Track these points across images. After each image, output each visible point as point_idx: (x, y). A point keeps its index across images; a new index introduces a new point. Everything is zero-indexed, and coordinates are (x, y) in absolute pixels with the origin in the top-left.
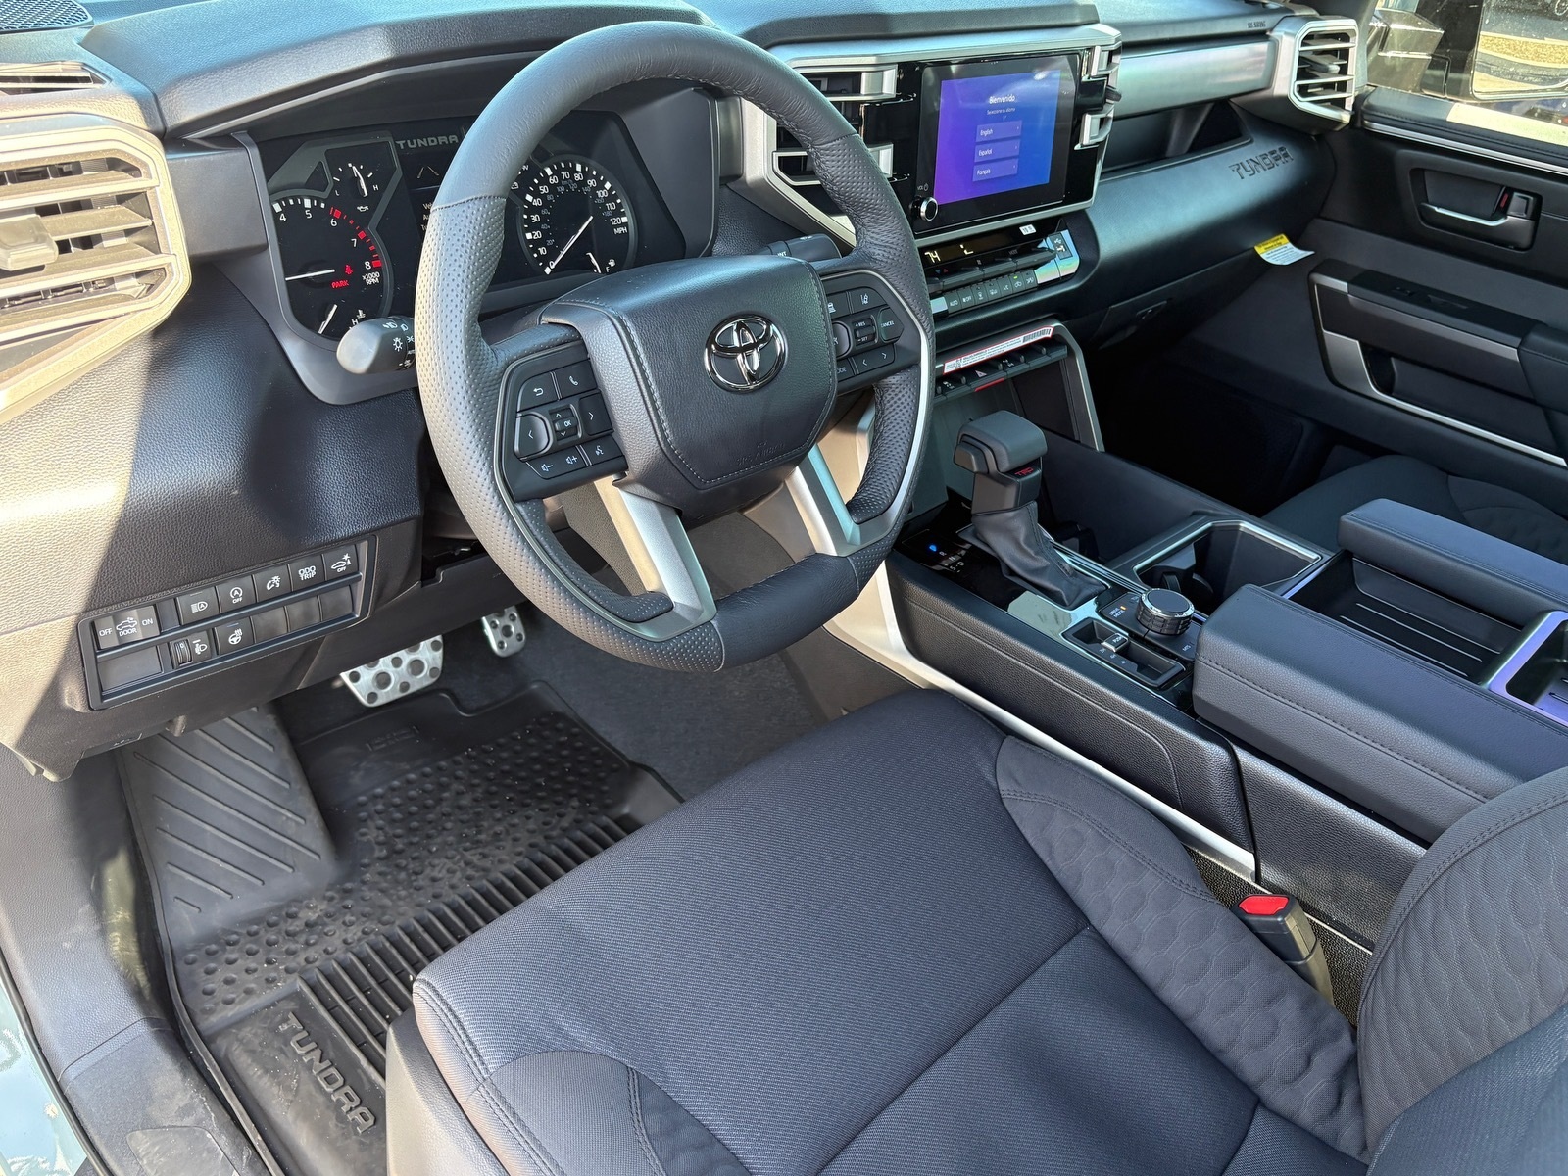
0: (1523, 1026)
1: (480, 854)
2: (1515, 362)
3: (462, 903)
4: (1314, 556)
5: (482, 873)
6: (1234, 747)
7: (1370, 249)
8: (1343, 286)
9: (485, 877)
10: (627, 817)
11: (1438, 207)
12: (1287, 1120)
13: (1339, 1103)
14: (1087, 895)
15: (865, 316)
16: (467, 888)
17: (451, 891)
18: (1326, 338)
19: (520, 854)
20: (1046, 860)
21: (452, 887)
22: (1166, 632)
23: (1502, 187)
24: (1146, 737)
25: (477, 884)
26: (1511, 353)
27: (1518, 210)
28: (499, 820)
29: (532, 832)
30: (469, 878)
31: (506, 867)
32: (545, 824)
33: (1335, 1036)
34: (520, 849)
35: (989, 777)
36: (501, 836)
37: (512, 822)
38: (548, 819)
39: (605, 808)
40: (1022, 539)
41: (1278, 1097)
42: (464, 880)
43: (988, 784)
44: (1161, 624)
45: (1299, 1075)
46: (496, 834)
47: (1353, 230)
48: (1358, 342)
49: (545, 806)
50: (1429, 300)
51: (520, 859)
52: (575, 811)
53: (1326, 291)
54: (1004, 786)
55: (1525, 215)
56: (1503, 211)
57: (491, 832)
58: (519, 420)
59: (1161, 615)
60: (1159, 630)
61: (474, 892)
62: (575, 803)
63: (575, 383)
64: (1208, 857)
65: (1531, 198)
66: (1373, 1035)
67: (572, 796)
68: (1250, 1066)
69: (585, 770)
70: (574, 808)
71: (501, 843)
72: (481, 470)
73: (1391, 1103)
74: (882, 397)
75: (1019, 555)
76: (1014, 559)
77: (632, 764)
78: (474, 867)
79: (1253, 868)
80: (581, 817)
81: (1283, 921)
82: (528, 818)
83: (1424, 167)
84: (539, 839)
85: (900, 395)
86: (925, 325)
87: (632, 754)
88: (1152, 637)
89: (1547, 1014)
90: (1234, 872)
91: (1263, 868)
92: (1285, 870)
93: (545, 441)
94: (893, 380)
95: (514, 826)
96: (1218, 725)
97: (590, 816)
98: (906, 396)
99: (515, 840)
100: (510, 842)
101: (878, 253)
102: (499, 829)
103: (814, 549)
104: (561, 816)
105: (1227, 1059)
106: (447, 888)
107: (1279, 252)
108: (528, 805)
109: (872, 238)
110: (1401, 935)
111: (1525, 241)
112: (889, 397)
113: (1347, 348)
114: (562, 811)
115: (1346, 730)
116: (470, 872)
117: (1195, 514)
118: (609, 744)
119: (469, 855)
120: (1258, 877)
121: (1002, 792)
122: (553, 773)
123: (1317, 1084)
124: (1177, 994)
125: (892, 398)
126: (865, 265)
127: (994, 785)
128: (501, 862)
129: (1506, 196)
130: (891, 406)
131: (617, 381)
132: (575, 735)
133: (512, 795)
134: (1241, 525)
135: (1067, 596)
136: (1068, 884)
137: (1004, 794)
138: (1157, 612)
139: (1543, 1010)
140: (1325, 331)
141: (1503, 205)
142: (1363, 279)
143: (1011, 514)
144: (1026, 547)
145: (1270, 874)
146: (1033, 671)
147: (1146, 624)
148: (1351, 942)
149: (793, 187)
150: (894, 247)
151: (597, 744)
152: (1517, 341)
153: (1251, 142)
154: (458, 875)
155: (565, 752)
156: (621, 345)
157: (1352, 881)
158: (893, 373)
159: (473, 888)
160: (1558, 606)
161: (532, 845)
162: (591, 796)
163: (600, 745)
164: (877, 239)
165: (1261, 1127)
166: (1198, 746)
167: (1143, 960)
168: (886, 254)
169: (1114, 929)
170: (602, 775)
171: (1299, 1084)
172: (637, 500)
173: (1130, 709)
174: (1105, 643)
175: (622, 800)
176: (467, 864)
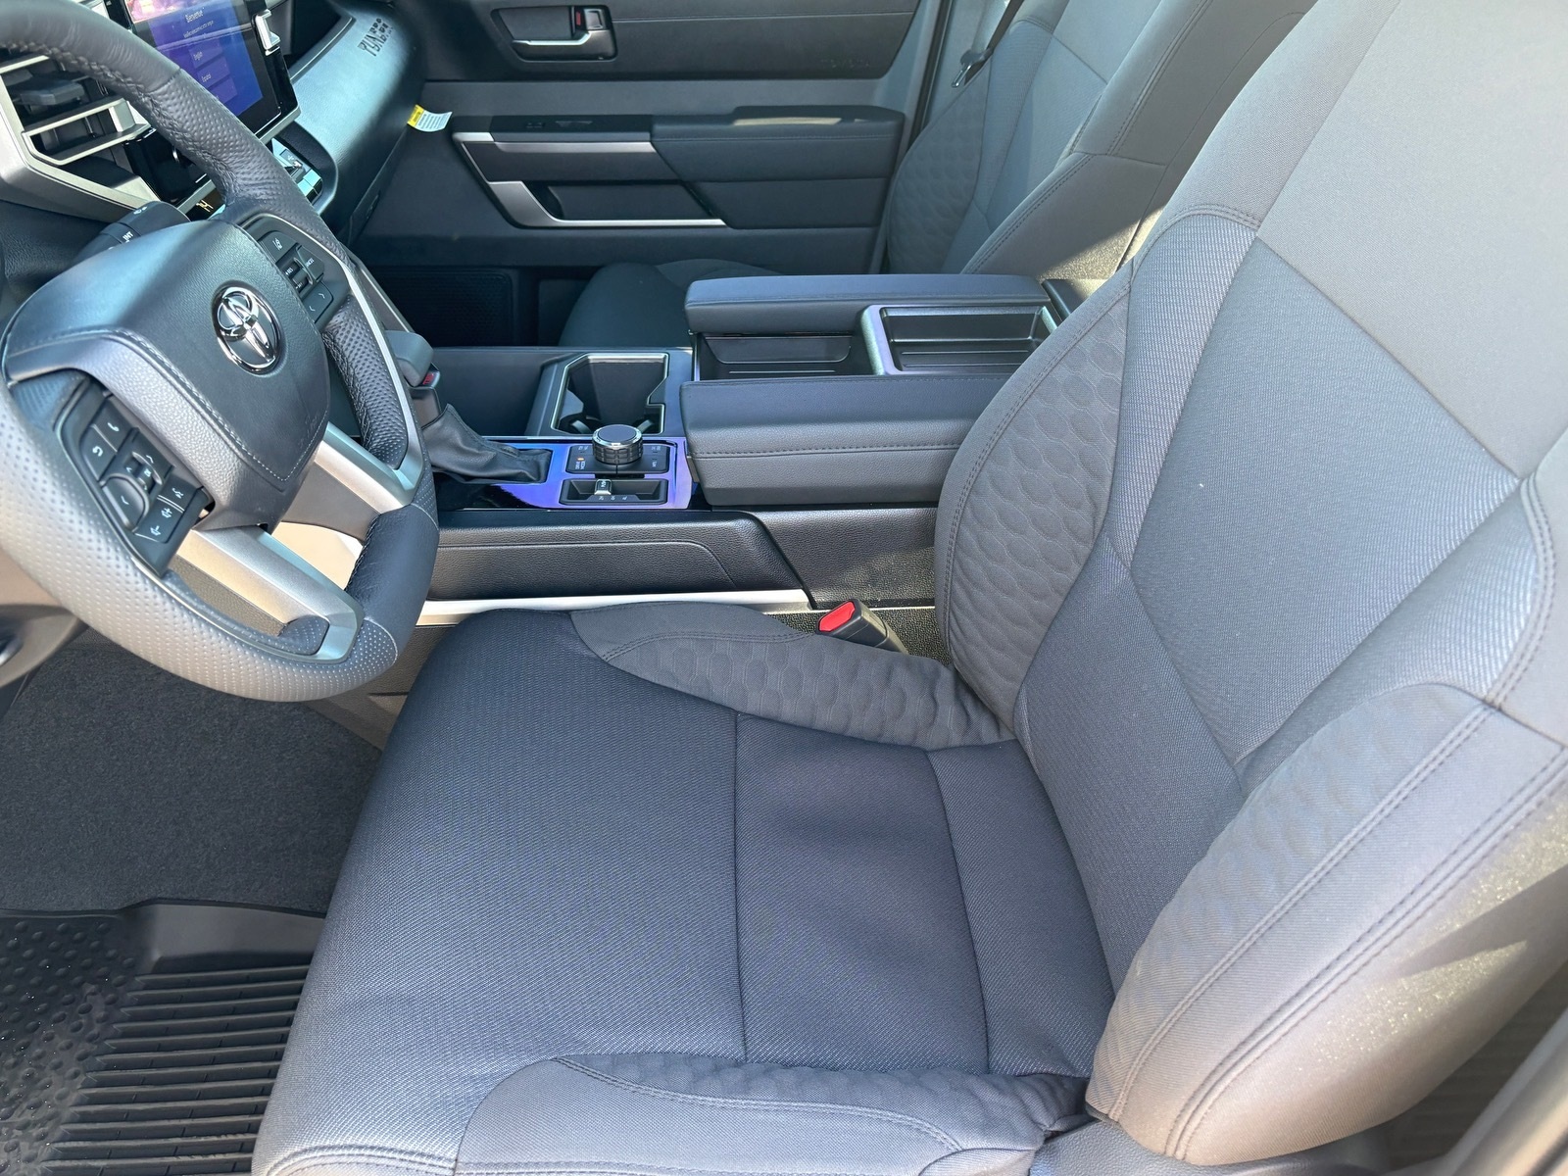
0: (1076, 569)
1: (29, 1108)
2: (653, 153)
3: (58, 1164)
4: (662, 356)
5: (50, 1124)
6: (753, 514)
7: (489, 97)
8: (486, 137)
9: (59, 1123)
10: (162, 961)
11: (529, 40)
12: (947, 749)
13: (967, 715)
14: (721, 693)
15: (288, 262)
16: (47, 1148)
17: (32, 1165)
18: (493, 188)
19: (76, 1075)
20: (675, 686)
21: (29, 1160)
22: (631, 459)
23: (570, 8)
24: (684, 546)
25: (57, 1134)
26: (646, 147)
27: (593, 24)
28: (15, 1064)
29: (69, 1047)
30: (42, 1138)
31: (74, 1097)
32: (75, 1030)
33: (937, 673)
34: (72, 1070)
35: (586, 653)
36: (37, 1075)
37: (34, 1055)
38: (75, 1023)
39: (132, 970)
40: (459, 442)
41: (932, 739)
42: (36, 1144)
43: (589, 658)
44: (626, 455)
45: (935, 715)
46: (29, 1078)
47: (464, 84)
48: (521, 183)
49: (57, 1015)
50: (559, 126)
51: (82, 1078)
52: (99, 996)
53: (471, 145)
54: (602, 652)
55: (601, 27)
56: (582, 28)
57: (20, 1080)
58: (106, 490)
59: (622, 446)
60: (625, 461)
61: (61, 1145)
62: (91, 988)
63: (116, 429)
64: (770, 613)
65: (600, 10)
66: (972, 648)
67: (79, 985)
68: (902, 732)
69: (70, 953)
70: (94, 994)
71: (42, 1082)
72: (117, 559)
73: (1010, 684)
74: (334, 341)
75: (463, 459)
76: (462, 465)
77: (123, 911)
78: (35, 1125)
79: (806, 599)
80: (110, 996)
81: (862, 618)
82: (50, 1038)
83: (497, 7)
84: (84, 1047)
85: (352, 331)
86: (337, 251)
87: (115, 902)
88: (622, 470)
89: (1087, 551)
90: (794, 612)
91: (814, 594)
92: (831, 585)
93: (142, 501)
94: (337, 319)
95: (39, 1057)
96: (730, 504)
97: (121, 988)
98: (356, 330)
99: (56, 1067)
100: (53, 1073)
101: (259, 193)
102: (25, 1071)
103: (375, 512)
104: (87, 1011)
105: (886, 738)
106: (23, 1165)
107: (427, 121)
108: (36, 1027)
109: (244, 179)
110: (957, 566)
111: (610, 50)
112: (342, 338)
113: (513, 190)
114: (83, 1005)
115: (835, 450)
116: (35, 1132)
117: (543, 367)
118: (74, 912)
119: (15, 1119)
120: (813, 604)
121: (604, 658)
122: (33, 981)
123: (949, 713)
124: (828, 718)
125: (346, 337)
126: (256, 209)
127: (594, 656)
128: (61, 1098)
129: (579, 15)
130: (349, 345)
131: (162, 407)
132: (25, 929)
133: (5, 1032)
134: (589, 357)
135: (531, 473)
136: (703, 694)
137: (606, 657)
138: (616, 446)
139: (1084, 550)
140: (490, 183)
141: (579, 23)
142: (496, 125)
143: (438, 424)
144: (467, 448)
145: (820, 597)
146: (558, 546)
147: (613, 461)
148: (896, 608)
149: (60, 167)
150: (272, 181)
151: (60, 921)
152: (647, 135)
153: (354, 21)
154: (24, 1145)
155: (28, 953)
156: (146, 364)
157: (881, 563)
158: (335, 312)
159: (54, 1142)
160: (869, 303)
161: (80, 1059)
162: (103, 970)
163: (64, 920)
164: (250, 179)
165: (939, 763)
166: (729, 529)
167: (790, 711)
168: (269, 192)
169: (756, 702)
170: (94, 944)
171: (938, 719)
172: (220, 536)
173: (660, 531)
174: (598, 492)
175: (144, 950)
176: (24, 1127)
